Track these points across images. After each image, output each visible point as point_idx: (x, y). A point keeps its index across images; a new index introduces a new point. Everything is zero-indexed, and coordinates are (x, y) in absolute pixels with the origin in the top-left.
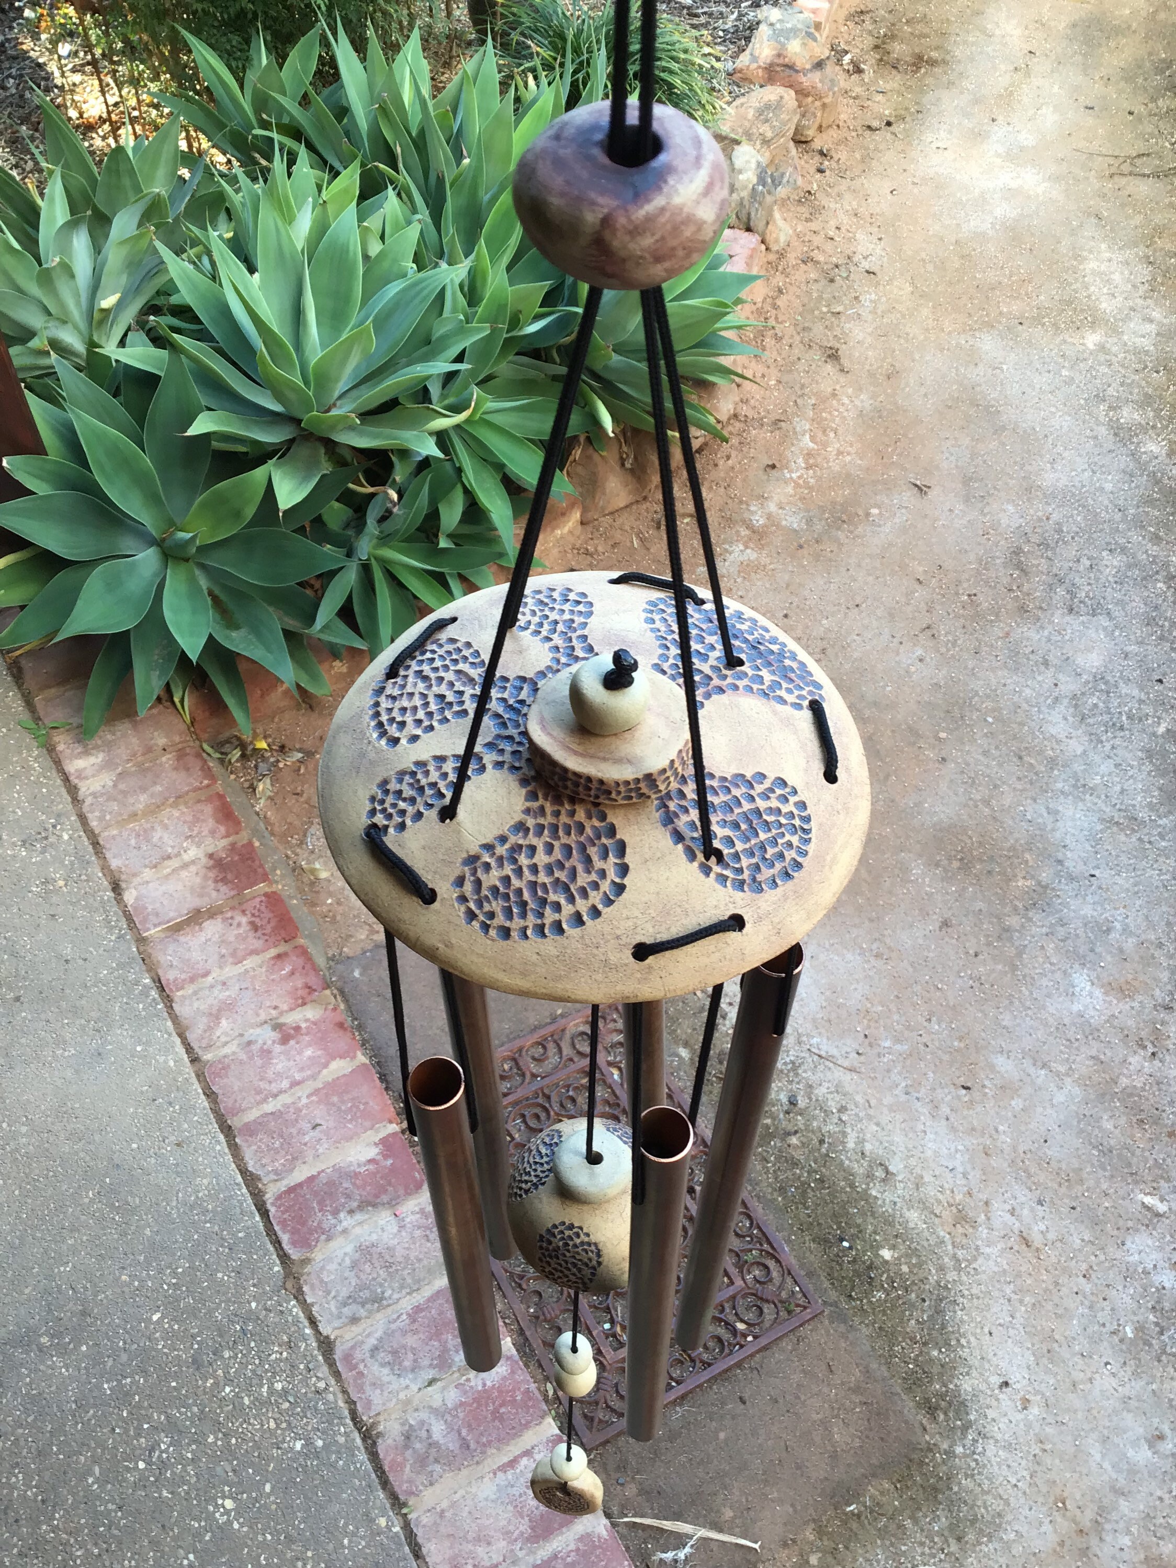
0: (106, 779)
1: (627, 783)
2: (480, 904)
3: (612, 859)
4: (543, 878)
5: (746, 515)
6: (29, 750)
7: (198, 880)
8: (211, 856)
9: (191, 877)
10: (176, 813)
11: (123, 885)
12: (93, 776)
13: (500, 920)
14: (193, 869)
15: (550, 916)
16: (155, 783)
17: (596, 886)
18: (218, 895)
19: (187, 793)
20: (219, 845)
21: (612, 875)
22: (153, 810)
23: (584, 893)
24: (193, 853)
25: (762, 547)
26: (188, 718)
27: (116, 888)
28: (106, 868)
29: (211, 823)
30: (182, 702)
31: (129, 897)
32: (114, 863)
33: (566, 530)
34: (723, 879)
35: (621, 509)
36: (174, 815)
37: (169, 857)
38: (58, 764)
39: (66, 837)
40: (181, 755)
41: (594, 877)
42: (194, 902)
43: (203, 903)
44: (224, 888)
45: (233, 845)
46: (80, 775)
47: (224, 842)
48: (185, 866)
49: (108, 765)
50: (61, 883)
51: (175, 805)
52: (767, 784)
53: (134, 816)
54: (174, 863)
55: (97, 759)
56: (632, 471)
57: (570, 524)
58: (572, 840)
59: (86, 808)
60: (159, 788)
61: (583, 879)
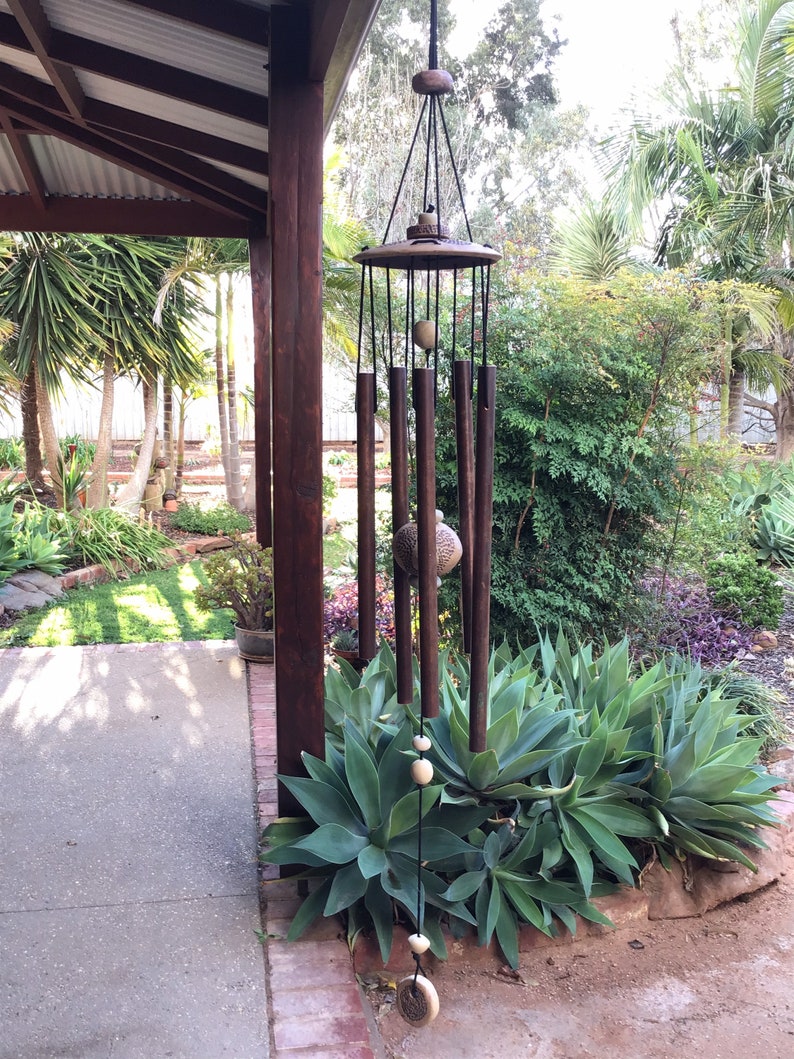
0: (291, 968)
5: (775, 942)
6: (253, 943)
7: (323, 1029)
8: (336, 1019)
9: (319, 1027)
10: (324, 993)
11: (276, 1021)
12: (284, 964)
14: (322, 1023)
16: (318, 975)
18: (332, 1040)
19: (336, 985)
20: (344, 1015)
22: (312, 988)
24: (326, 1015)
25: (785, 962)
26: (352, 949)
27: (271, 1022)
28: (270, 1010)
29: (343, 1003)
30: (351, 939)
31: (277, 1028)
32: (276, 1008)
33: (636, 916)
35: (680, 918)
36: (323, 995)
37: (311, 1014)
38: (266, 954)
39: (254, 988)
40: (340, 966)
42: (314, 1040)
43: (322, 1042)
44: (337, 1037)
45: (352, 1017)
46: (277, 962)
47: (348, 1015)
48: (318, 1020)
49: (294, 961)
50: (240, 1009)
51: (326, 989)
53: (298, 989)
54: (313, 1018)
55: (289, 956)
56: (690, 893)
57: (640, 912)
59: (272, 979)
60: (319, 978)
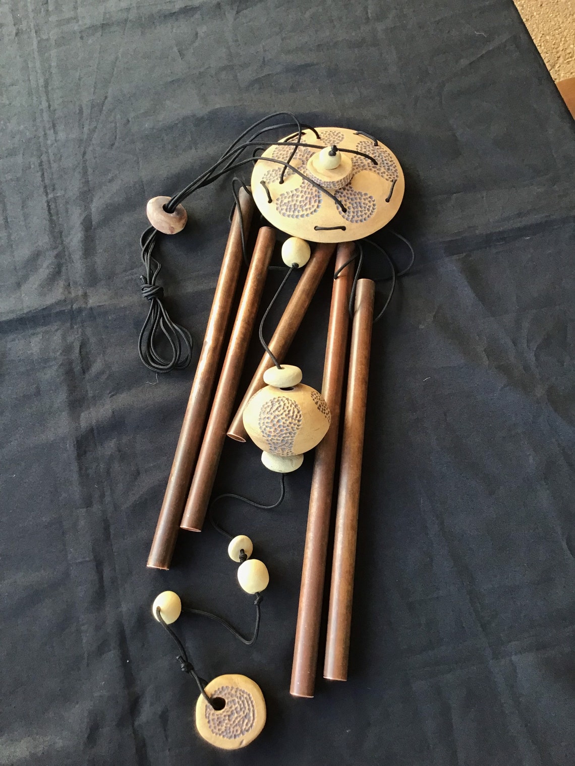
1: (327, 182)
2: (280, 206)
3: (317, 203)
4: (298, 203)
13: (284, 211)
15: (296, 213)
17: (310, 209)
21: (315, 207)
23: (306, 209)
34: (343, 217)
41: (311, 206)
52: (367, 197)
58: (309, 196)
61: (308, 206)
